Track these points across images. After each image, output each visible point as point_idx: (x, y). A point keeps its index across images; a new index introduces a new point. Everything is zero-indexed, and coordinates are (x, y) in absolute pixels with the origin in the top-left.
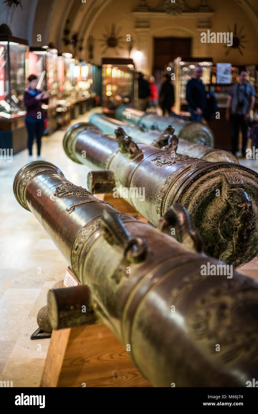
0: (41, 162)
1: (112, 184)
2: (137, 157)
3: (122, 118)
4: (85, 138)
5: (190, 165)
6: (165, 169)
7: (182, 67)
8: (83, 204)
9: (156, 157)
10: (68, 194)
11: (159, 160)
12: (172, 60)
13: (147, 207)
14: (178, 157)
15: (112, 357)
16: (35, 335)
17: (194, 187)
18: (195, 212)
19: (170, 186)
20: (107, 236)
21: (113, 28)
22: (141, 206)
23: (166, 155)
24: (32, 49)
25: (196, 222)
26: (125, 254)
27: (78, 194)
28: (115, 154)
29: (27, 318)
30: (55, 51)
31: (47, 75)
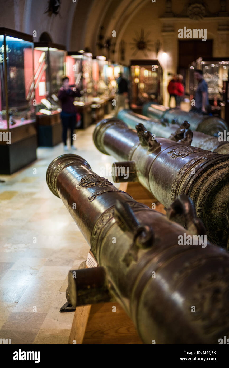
0: (70, 155)
1: (133, 174)
2: (155, 149)
3: (147, 113)
4: (112, 132)
5: (201, 157)
6: (179, 160)
7: (203, 66)
8: (103, 193)
9: (172, 149)
10: (90, 184)
11: (174, 153)
12: (195, 60)
13: (163, 195)
14: (191, 149)
15: (128, 331)
16: (64, 308)
17: (204, 177)
18: (205, 200)
19: (182, 176)
20: (120, 223)
21: (142, 33)
22: (158, 194)
23: (181, 148)
24: (70, 54)
25: (206, 209)
26: (135, 240)
27: (99, 184)
28: (137, 146)
29: (58, 293)
30: (90, 55)
31: (83, 76)
